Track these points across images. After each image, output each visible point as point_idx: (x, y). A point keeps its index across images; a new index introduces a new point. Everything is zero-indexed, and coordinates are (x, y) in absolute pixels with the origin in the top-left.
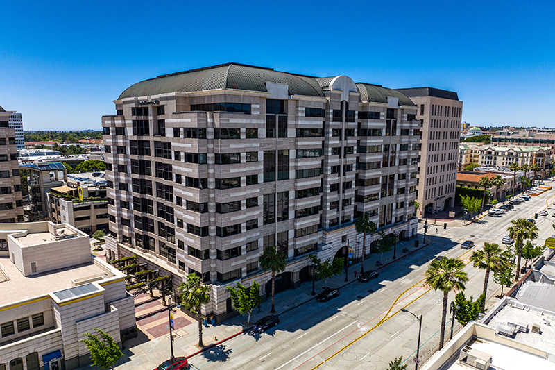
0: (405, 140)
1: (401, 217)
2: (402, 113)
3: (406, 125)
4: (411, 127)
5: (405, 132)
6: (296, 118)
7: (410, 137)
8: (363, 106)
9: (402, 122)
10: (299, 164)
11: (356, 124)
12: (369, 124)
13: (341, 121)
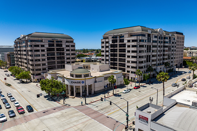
0: (173, 45)
1: (172, 65)
2: (172, 38)
3: (173, 41)
4: (174, 42)
5: (173, 43)
6: (153, 38)
7: (174, 44)
8: (164, 36)
9: (172, 40)
10: (153, 49)
11: (163, 40)
12: (166, 40)
13: (160, 39)
